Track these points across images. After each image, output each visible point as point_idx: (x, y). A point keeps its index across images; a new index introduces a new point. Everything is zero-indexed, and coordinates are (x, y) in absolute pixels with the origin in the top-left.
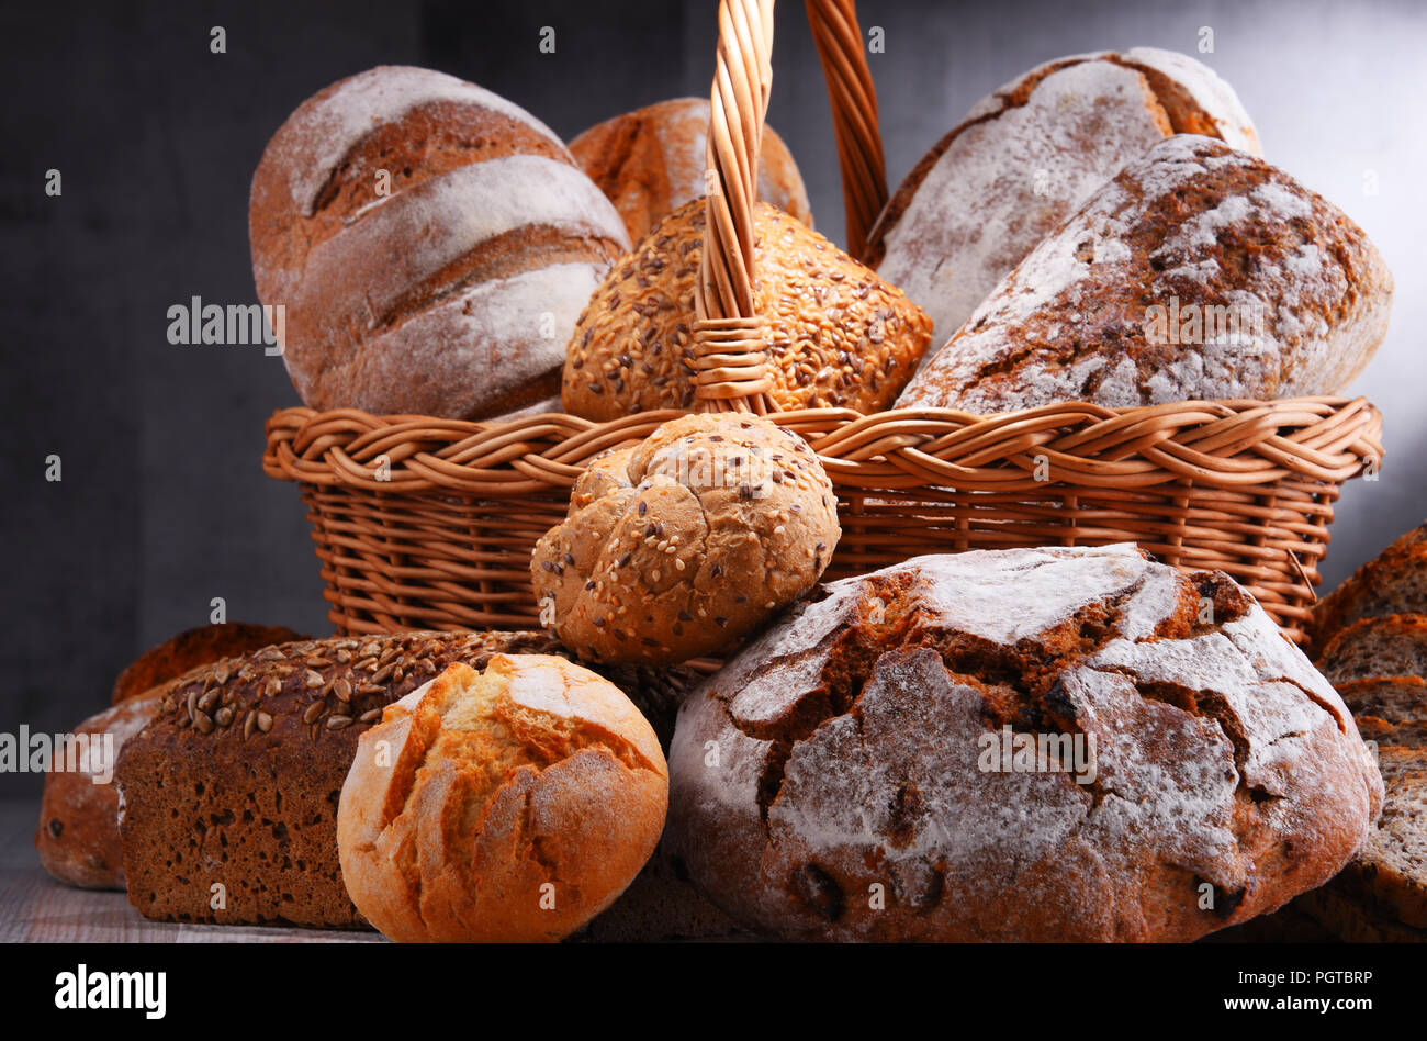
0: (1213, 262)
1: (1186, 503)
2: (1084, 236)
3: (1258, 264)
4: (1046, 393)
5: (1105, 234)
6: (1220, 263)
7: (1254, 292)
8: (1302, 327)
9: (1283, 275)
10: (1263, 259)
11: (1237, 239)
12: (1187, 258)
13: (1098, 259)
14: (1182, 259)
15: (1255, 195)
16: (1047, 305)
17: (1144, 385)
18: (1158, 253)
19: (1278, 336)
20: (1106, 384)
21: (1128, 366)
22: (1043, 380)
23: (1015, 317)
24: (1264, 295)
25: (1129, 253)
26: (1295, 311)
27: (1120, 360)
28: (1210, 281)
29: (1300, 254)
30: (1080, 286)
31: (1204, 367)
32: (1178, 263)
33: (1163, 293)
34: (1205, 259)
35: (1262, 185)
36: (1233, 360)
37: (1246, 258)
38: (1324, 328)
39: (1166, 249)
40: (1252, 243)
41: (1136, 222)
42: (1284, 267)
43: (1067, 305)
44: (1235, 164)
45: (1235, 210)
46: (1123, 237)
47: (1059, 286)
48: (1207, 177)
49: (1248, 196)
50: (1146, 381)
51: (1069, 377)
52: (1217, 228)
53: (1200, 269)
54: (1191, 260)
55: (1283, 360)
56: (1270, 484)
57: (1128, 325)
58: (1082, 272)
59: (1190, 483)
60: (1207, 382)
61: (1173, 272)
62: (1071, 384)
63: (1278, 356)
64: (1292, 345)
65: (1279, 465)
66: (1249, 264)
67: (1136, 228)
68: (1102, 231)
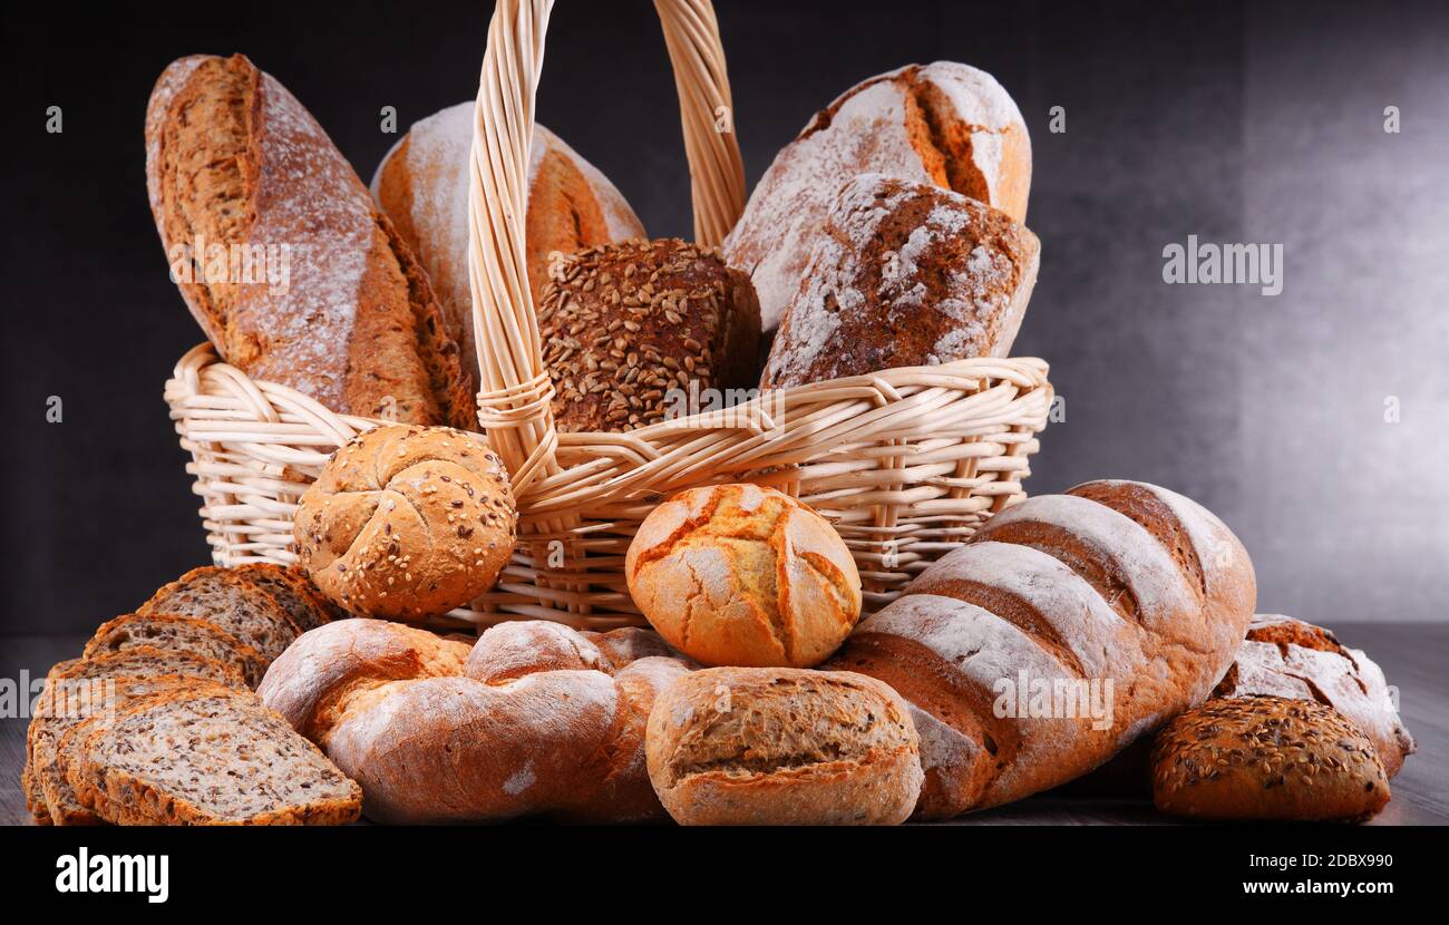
0: (920, 285)
2: (826, 289)
3: (951, 276)
5: (840, 285)
6: (926, 285)
7: (955, 297)
8: (993, 307)
9: (969, 277)
10: (953, 271)
11: (929, 260)
12: (903, 288)
13: (843, 307)
14: (900, 290)
15: (929, 221)
16: (820, 352)
18: (881, 290)
19: (980, 320)
23: (802, 367)
24: (962, 297)
25: (862, 296)
26: (985, 298)
28: (924, 301)
29: (975, 257)
30: (838, 332)
32: (898, 293)
34: (915, 284)
35: (932, 212)
37: (940, 272)
40: (942, 261)
41: (858, 270)
42: (968, 271)
43: (834, 348)
44: (906, 200)
45: (920, 239)
46: (853, 284)
47: (824, 336)
48: (892, 216)
49: (926, 225)
52: (915, 258)
53: (914, 294)
54: (906, 289)
55: (988, 334)
58: (835, 322)
61: (900, 301)
63: (984, 333)
64: (990, 321)
66: (943, 277)
67: (859, 274)
68: (836, 283)
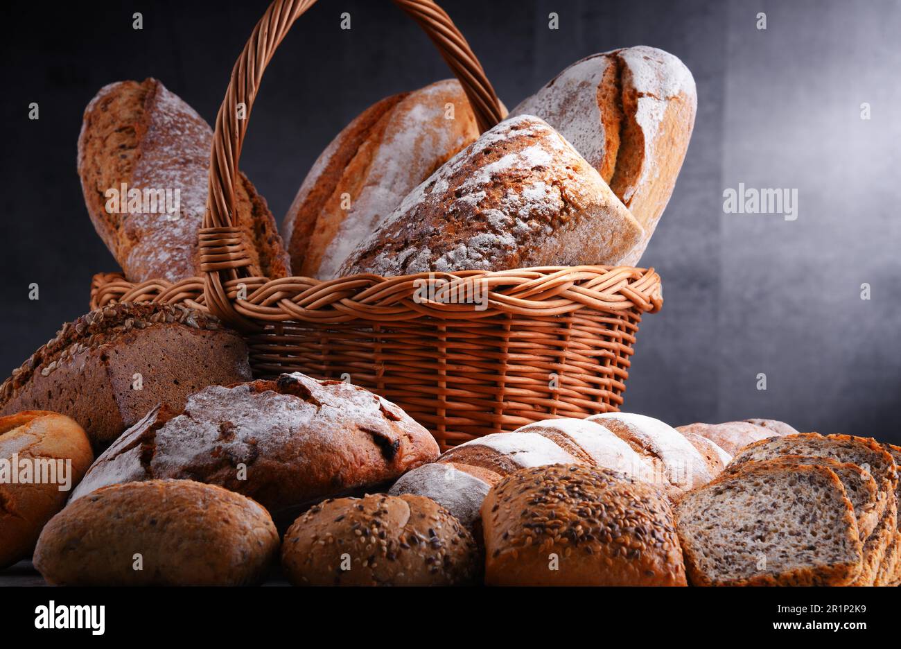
1: (509, 328)
4: (384, 269)
17: (433, 263)
20: (413, 263)
21: (427, 253)
22: (384, 261)
27: (423, 250)
31: (468, 253)
33: (454, 210)
36: (485, 249)
38: (549, 230)
39: (465, 185)
50: (435, 261)
51: (397, 260)
56: (567, 314)
57: (431, 229)
59: (511, 317)
60: (469, 261)
62: (397, 264)
65: (576, 301)
